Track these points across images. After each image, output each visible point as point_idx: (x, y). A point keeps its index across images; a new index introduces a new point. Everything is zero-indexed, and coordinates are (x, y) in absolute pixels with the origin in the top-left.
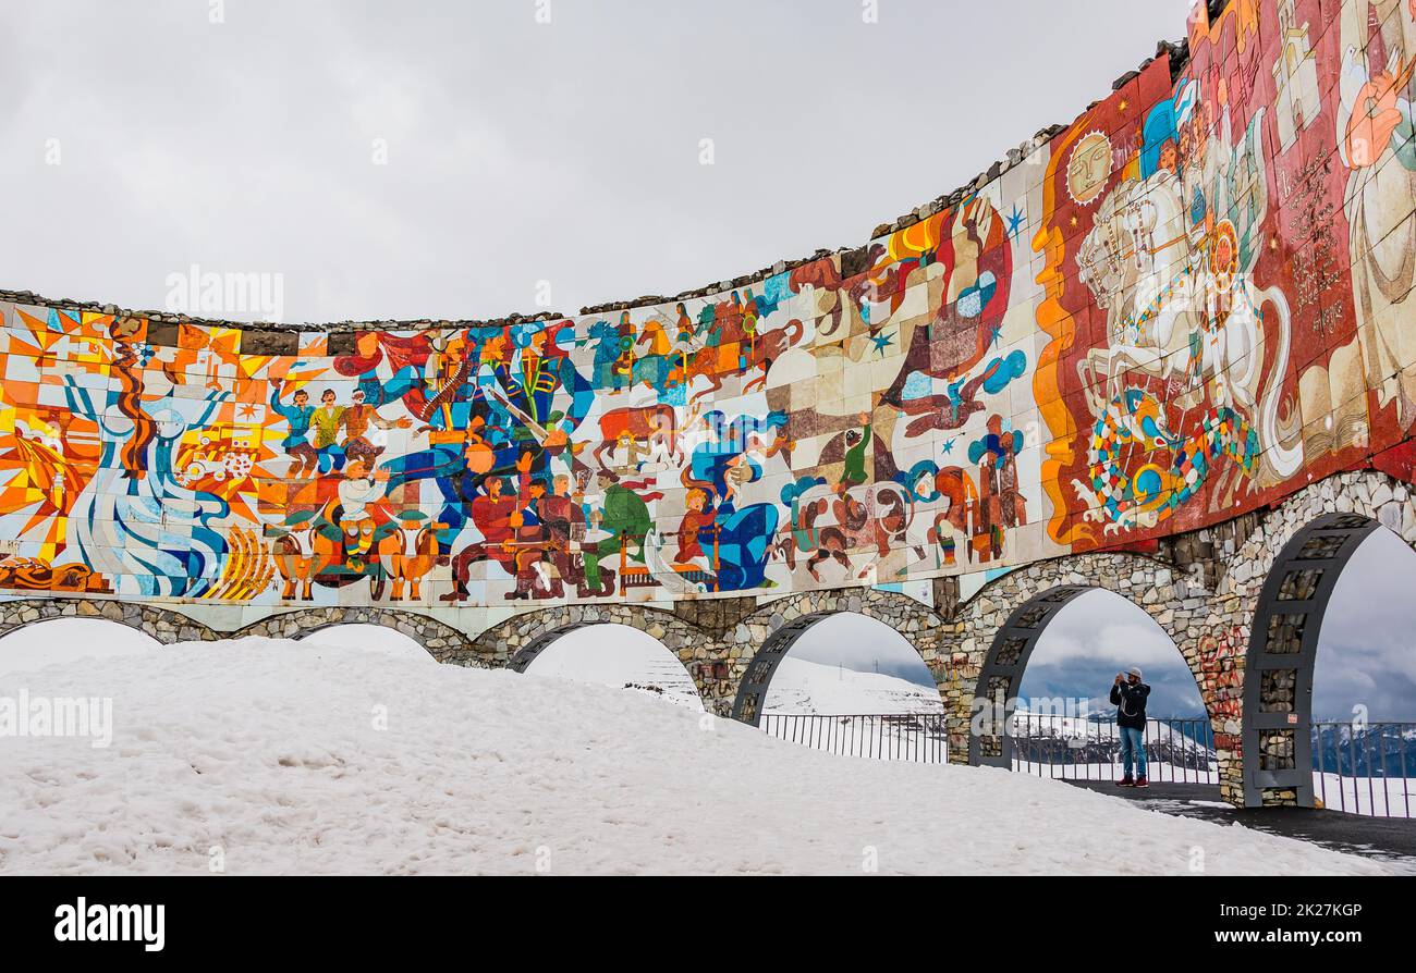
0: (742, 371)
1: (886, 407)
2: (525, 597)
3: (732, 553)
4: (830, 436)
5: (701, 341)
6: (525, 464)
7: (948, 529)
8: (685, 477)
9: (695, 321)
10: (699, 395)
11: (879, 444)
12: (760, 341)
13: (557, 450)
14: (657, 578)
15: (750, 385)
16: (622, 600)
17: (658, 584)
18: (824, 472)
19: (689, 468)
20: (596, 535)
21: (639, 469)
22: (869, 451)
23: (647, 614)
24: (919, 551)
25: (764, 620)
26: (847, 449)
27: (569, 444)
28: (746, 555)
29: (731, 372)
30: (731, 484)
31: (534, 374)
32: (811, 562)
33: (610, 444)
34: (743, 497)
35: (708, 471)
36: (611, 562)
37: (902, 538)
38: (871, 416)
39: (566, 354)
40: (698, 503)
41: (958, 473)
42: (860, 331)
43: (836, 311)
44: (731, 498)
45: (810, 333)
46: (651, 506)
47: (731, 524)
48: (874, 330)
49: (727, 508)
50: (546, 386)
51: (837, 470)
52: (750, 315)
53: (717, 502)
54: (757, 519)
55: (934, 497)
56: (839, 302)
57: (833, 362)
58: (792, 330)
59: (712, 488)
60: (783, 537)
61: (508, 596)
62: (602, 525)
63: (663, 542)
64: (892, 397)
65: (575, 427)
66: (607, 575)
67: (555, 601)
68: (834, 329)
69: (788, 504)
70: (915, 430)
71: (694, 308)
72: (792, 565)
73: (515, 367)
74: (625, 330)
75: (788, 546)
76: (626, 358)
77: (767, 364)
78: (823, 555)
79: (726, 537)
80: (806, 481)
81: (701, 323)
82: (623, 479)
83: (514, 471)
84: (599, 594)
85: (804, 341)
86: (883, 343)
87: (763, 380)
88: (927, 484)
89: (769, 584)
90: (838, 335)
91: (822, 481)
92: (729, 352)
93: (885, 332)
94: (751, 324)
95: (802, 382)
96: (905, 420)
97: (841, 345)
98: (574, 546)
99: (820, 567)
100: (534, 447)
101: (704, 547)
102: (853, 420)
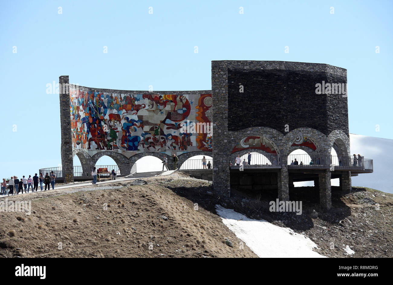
0: (132, 111)
1: (162, 123)
2: (99, 149)
3: (131, 144)
4: (152, 126)
5: (124, 102)
6: (97, 122)
7: (174, 145)
8: (122, 129)
9: (123, 98)
10: (124, 113)
11: (161, 129)
12: (136, 106)
13: (102, 120)
14: (119, 147)
15: (134, 113)
16: (114, 151)
17: (119, 148)
18: (150, 132)
19: (123, 127)
20: (109, 138)
21: (115, 126)
22: (159, 130)
23: (117, 154)
24: (169, 147)
25: (138, 156)
26: (155, 129)
27: (104, 119)
28: (134, 145)
29: (130, 110)
30: (130, 131)
31: (98, 103)
32: (148, 147)
33: (110, 120)
34: (133, 134)
35: (126, 128)
36: (111, 143)
37: (166, 145)
38: (159, 124)
39: (103, 100)
40: (124, 134)
41: (177, 137)
42: (158, 110)
43: (153, 105)
44: (131, 134)
45: (147, 107)
46: (117, 133)
47: (131, 139)
48: (160, 110)
49: (130, 136)
50: (100, 106)
51: (153, 132)
52: (133, 100)
53: (128, 134)
54: (136, 138)
55: (171, 139)
56: (153, 103)
57: (152, 114)
58: (143, 106)
59: (127, 131)
60: (142, 142)
61: (96, 149)
62: (110, 136)
63: (119, 141)
64: (164, 122)
65: (105, 116)
66: (111, 146)
67: (103, 150)
68: (152, 108)
69: (143, 137)
70: (168, 128)
71: (123, 96)
72: (144, 147)
73: (95, 101)
74: (112, 97)
75: (143, 144)
76: (112, 103)
77: (138, 111)
78: (150, 146)
79: (129, 141)
80: (146, 133)
81: (124, 99)
82: (113, 128)
83: (96, 123)
84: (110, 150)
85: (146, 108)
86: (162, 113)
87: (137, 113)
88: (170, 137)
89: (139, 150)
90: (153, 109)
91: (150, 134)
92: (129, 106)
93: (162, 111)
94: (134, 102)
95: (145, 116)
96: (166, 126)
97: (153, 111)
98: (106, 140)
99: (150, 148)
100: (99, 119)
101: (126, 142)
102: (156, 124)
